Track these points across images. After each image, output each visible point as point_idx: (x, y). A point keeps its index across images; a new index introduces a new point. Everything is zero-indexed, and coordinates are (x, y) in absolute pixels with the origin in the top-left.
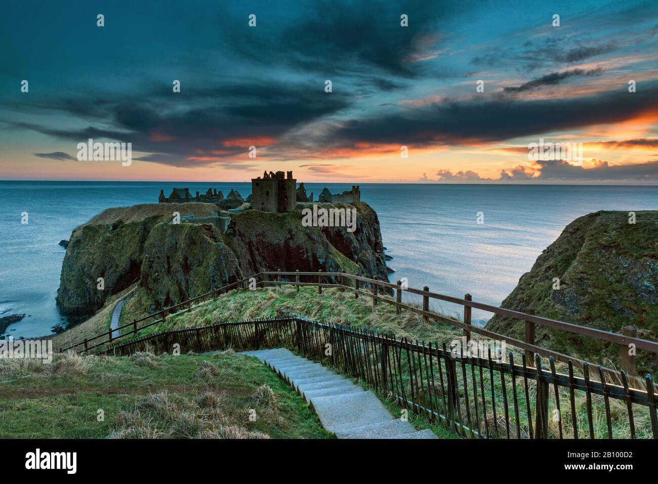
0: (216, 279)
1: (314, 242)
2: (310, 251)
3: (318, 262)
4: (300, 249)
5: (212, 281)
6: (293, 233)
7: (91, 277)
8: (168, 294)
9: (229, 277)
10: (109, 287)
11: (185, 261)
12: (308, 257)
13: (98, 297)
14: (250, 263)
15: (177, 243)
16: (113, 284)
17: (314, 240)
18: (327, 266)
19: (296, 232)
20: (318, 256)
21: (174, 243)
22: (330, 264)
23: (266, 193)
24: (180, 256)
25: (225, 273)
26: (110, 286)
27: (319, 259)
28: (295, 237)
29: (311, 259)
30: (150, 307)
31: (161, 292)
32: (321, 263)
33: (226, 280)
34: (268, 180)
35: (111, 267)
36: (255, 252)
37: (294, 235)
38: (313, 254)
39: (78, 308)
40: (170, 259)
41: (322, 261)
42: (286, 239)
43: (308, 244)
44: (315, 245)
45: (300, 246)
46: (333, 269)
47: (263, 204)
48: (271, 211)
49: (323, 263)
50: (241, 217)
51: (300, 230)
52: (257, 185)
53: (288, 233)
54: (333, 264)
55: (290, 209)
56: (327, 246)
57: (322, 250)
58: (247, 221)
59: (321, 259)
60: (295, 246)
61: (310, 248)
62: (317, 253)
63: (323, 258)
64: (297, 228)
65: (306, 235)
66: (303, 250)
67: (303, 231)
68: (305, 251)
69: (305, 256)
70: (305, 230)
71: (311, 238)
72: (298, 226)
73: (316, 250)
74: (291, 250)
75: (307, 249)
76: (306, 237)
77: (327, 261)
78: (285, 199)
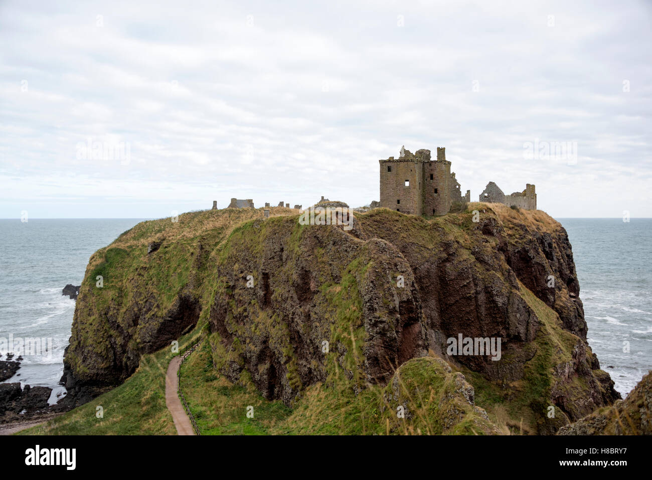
0: (376, 306)
1: (487, 267)
2: (480, 283)
3: (494, 302)
4: (464, 280)
5: (369, 309)
6: (452, 251)
7: (118, 326)
8: (265, 342)
9: (401, 302)
10: (145, 342)
11: (303, 279)
12: (477, 293)
13: (129, 358)
15: (282, 250)
16: (151, 336)
17: (487, 263)
18: (510, 311)
19: (456, 250)
20: (495, 292)
21: (277, 249)
22: (515, 306)
24: (291, 271)
25: (392, 295)
26: (148, 339)
27: (496, 298)
28: (455, 258)
29: (482, 297)
30: (231, 366)
31: (251, 338)
32: (500, 305)
33: (394, 308)
34: (408, 161)
35: (149, 310)
37: (453, 254)
38: (486, 288)
39: (98, 374)
40: (268, 278)
41: (501, 301)
42: (441, 261)
43: (477, 270)
44: (489, 273)
45: (463, 274)
46: (521, 315)
47: (398, 202)
48: (413, 213)
49: (503, 304)
50: (370, 219)
51: (462, 247)
52: (389, 169)
53: (444, 251)
54: (521, 306)
55: (442, 211)
56: (509, 274)
57: (501, 282)
58: (378, 226)
59: (501, 297)
60: (454, 273)
61: (481, 277)
62: (492, 288)
63: (503, 295)
64: (458, 242)
65: (472, 256)
66: (468, 281)
67: (467, 249)
68: (472, 282)
69: (471, 292)
70: (470, 247)
71: (482, 261)
72: (458, 240)
73: (491, 282)
74: (449, 281)
75: (476, 278)
76: (472, 259)
77: (510, 300)
78: (435, 194)
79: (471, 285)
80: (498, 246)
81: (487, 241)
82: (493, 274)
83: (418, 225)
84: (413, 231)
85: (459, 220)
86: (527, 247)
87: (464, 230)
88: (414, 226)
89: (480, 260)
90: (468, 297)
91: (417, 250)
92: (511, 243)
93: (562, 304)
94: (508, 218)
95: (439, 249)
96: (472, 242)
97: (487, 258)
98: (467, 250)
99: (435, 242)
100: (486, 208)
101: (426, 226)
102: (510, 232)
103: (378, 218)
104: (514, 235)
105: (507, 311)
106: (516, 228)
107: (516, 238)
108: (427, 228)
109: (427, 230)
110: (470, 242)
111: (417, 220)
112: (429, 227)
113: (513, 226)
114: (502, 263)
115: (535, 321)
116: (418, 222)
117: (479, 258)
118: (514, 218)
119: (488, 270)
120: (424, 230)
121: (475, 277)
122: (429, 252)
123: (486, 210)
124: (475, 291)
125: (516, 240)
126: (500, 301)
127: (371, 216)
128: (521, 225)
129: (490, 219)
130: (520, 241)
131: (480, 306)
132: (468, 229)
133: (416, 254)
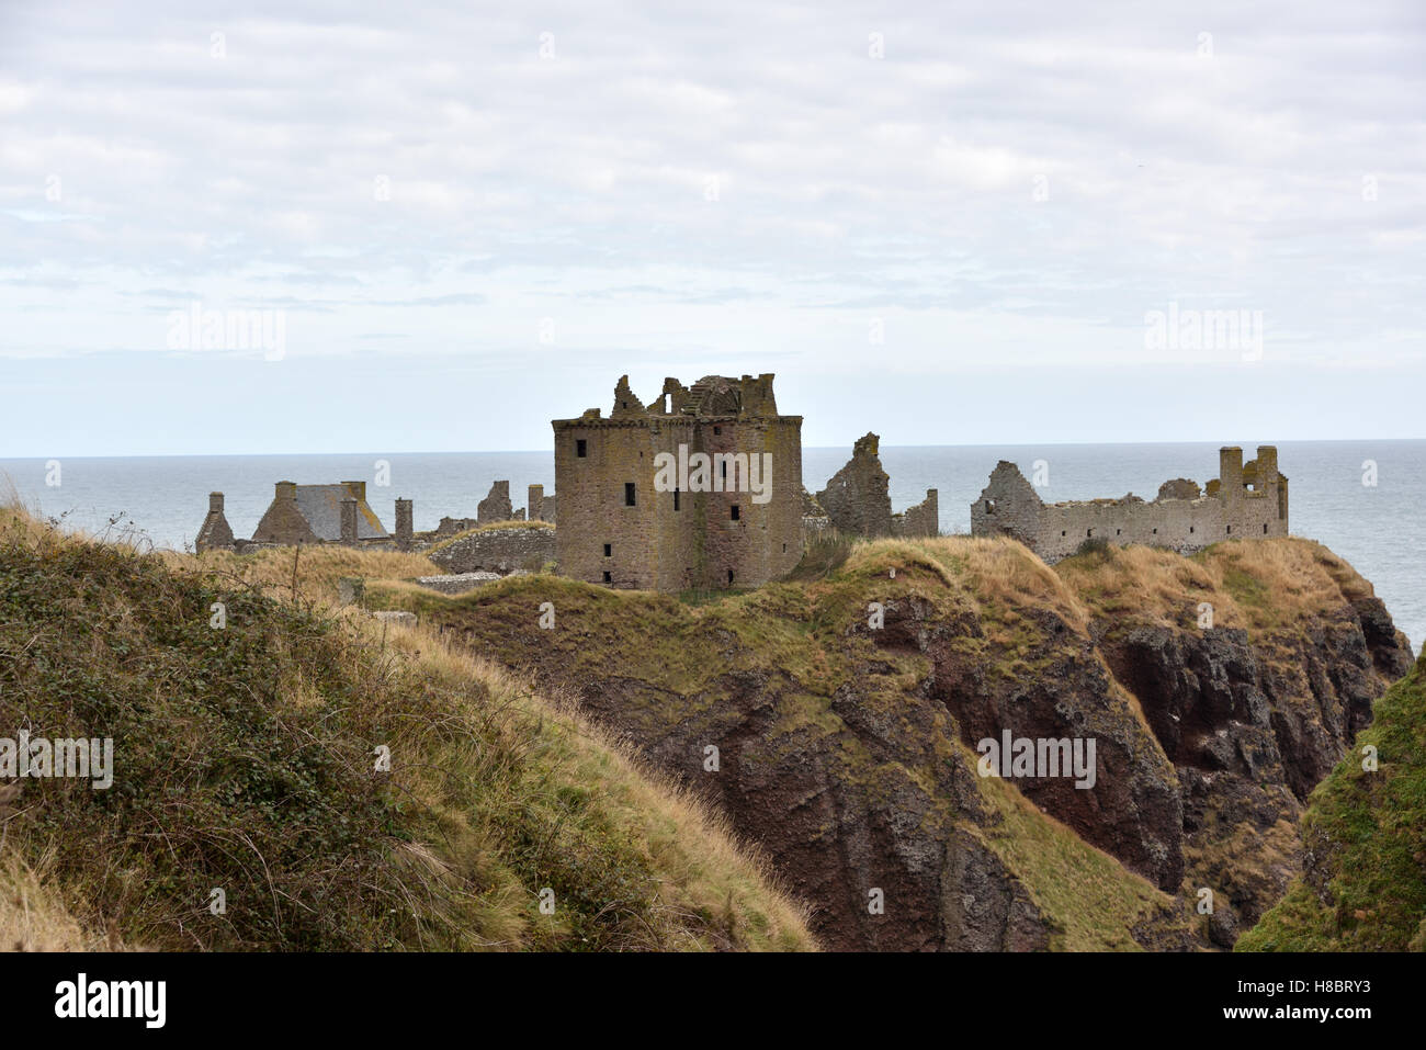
1: (879, 749)
2: (853, 801)
3: (894, 857)
6: (759, 700)
12: (842, 830)
17: (878, 741)
18: (946, 886)
19: (777, 698)
20: (896, 830)
22: (961, 872)
23: (623, 493)
27: (902, 845)
29: (859, 844)
32: (915, 867)
34: (631, 425)
37: (765, 712)
38: (872, 814)
41: (919, 855)
42: (722, 735)
43: (845, 759)
44: (880, 768)
45: (796, 772)
46: (978, 900)
47: (608, 549)
48: (647, 585)
49: (924, 864)
50: (477, 612)
51: (802, 688)
52: (582, 448)
53: (733, 701)
54: (980, 871)
55: (754, 576)
56: (952, 774)
57: (921, 796)
58: (502, 632)
59: (918, 843)
60: (766, 770)
61: (853, 780)
62: (889, 814)
63: (924, 837)
64: (786, 674)
65: (831, 716)
66: (811, 795)
67: (818, 695)
68: (827, 797)
69: (822, 828)
70: (826, 688)
71: (864, 730)
72: (787, 667)
73: (884, 796)
74: (748, 792)
75: (839, 785)
76: (832, 723)
77: (949, 853)
78: (733, 524)
79: (825, 806)
80: (927, 685)
81: (889, 670)
82: (896, 772)
83: (654, 622)
84: (634, 641)
85: (806, 602)
86: (1051, 686)
87: (816, 637)
88: (639, 626)
89: (857, 727)
90: (813, 843)
91: (642, 700)
92: (1000, 672)
93: (1256, 871)
94: (1005, 589)
95: (718, 697)
96: (837, 674)
97: (876, 722)
98: (817, 698)
99: (706, 674)
100: (899, 563)
101: (684, 627)
102: (1003, 637)
103: (505, 607)
104: (1015, 647)
105: (939, 886)
106: (1025, 622)
107: (1019, 656)
108: (684, 632)
109: (683, 637)
110: (830, 673)
111: (652, 608)
112: (691, 629)
113: (1017, 615)
114: (937, 739)
115: (1028, 919)
116: (659, 613)
117: (856, 722)
118: (1026, 591)
119: (879, 760)
120: (673, 640)
121: (836, 782)
122: (682, 704)
123: (899, 571)
124: (834, 824)
125: (1017, 662)
126: (915, 855)
127: (485, 601)
128: (1040, 614)
129: (907, 599)
130: (1030, 668)
131: (855, 870)
132: (831, 632)
133: (638, 713)
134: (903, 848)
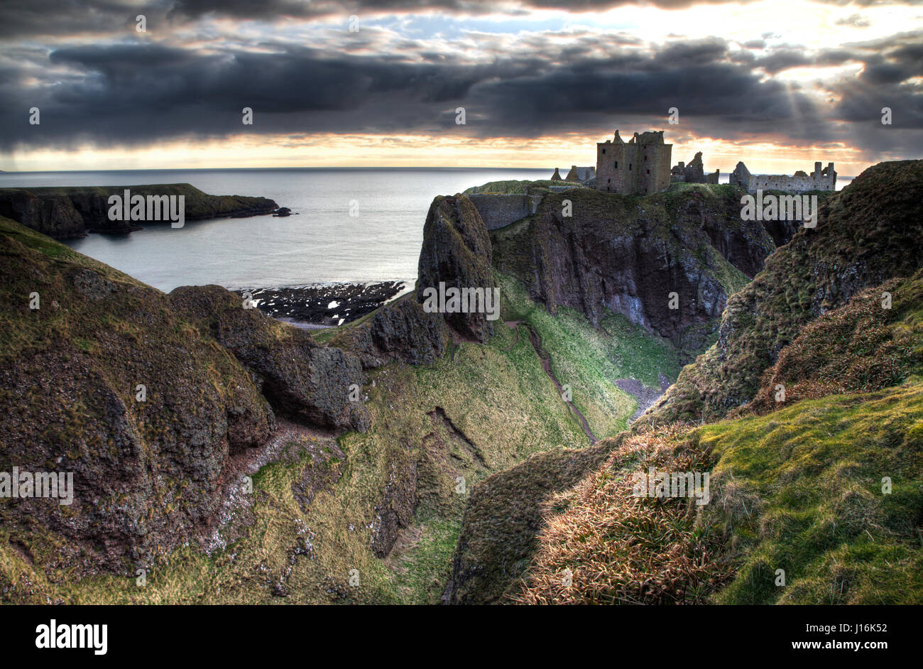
1: (683, 244)
2: (673, 259)
3: (686, 278)
4: (659, 255)
6: (648, 228)
12: (670, 267)
14: (568, 264)
17: (683, 241)
18: (700, 287)
19: (654, 227)
20: (686, 269)
22: (704, 283)
23: (614, 164)
28: (651, 235)
29: (674, 271)
32: (690, 280)
36: (578, 251)
37: (650, 231)
38: (679, 264)
42: (636, 236)
43: (672, 247)
44: (683, 250)
45: (657, 250)
46: (708, 292)
47: (609, 181)
48: (619, 192)
49: (693, 280)
52: (604, 151)
53: (640, 228)
54: (710, 283)
57: (695, 259)
59: (692, 274)
61: (674, 253)
62: (684, 264)
63: (694, 272)
66: (662, 256)
68: (666, 258)
69: (665, 266)
73: (683, 259)
76: (670, 236)
77: (701, 278)
78: (648, 175)
79: (665, 260)
80: (701, 227)
86: (743, 229)
90: (661, 271)
91: (612, 225)
95: (636, 226)
96: (673, 221)
99: (633, 219)
105: (697, 287)
110: (671, 221)
119: (683, 248)
121: (670, 253)
126: (691, 277)
129: (698, 200)
131: (673, 279)
133: (610, 229)
134: (688, 275)
